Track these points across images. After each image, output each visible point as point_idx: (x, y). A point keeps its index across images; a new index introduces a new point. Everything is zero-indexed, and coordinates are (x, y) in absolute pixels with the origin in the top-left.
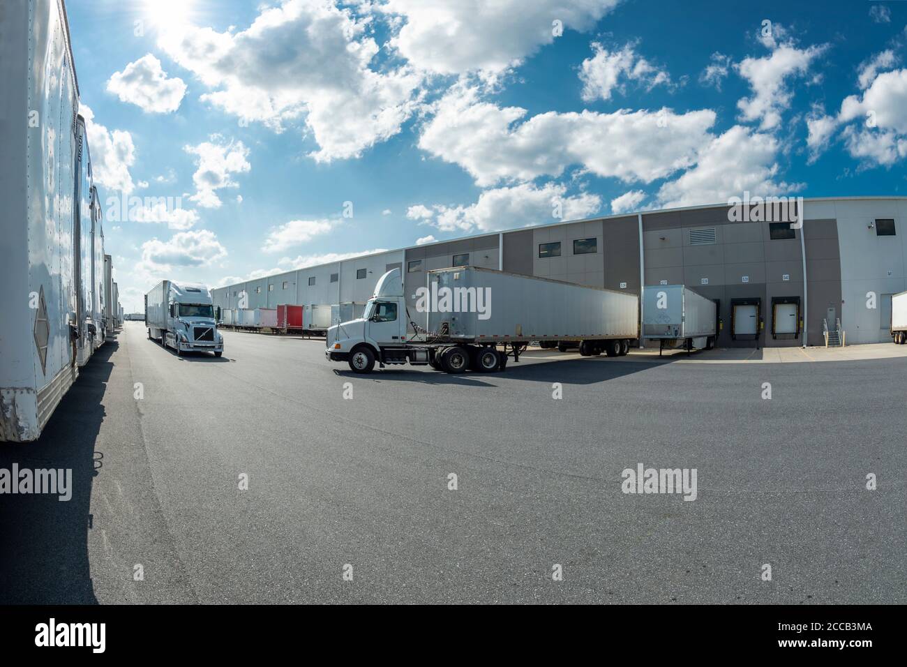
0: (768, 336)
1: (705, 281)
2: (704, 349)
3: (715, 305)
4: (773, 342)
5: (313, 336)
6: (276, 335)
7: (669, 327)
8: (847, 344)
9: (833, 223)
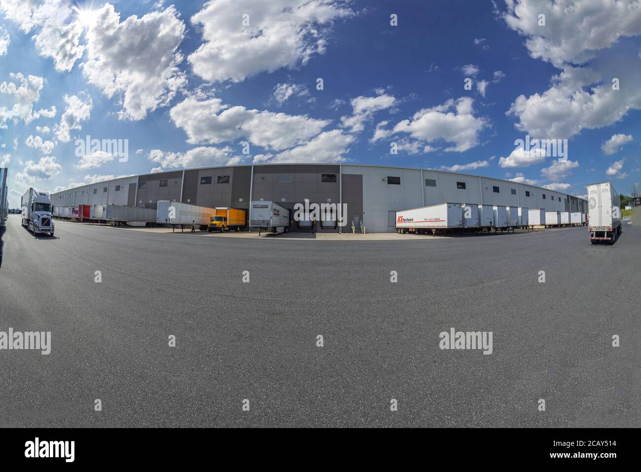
0: (319, 228)
1: (283, 200)
2: (283, 233)
3: (289, 211)
4: (322, 230)
5: (94, 223)
6: (78, 222)
7: (264, 221)
8: (367, 233)
9: (361, 176)
